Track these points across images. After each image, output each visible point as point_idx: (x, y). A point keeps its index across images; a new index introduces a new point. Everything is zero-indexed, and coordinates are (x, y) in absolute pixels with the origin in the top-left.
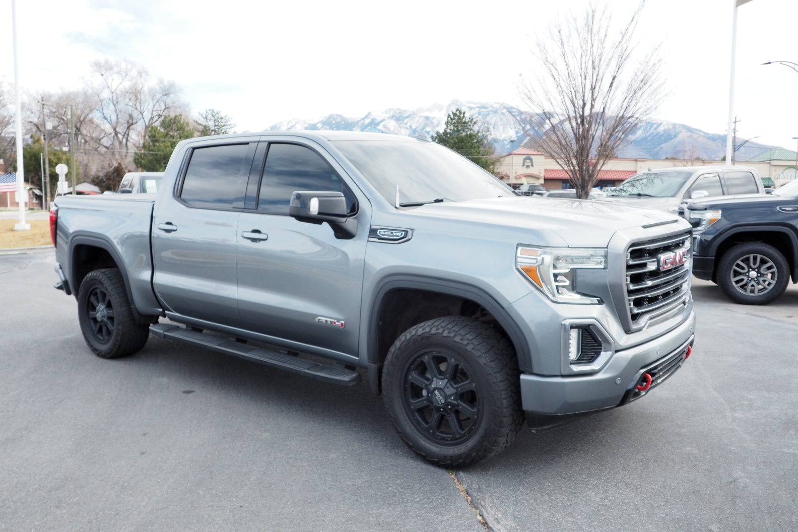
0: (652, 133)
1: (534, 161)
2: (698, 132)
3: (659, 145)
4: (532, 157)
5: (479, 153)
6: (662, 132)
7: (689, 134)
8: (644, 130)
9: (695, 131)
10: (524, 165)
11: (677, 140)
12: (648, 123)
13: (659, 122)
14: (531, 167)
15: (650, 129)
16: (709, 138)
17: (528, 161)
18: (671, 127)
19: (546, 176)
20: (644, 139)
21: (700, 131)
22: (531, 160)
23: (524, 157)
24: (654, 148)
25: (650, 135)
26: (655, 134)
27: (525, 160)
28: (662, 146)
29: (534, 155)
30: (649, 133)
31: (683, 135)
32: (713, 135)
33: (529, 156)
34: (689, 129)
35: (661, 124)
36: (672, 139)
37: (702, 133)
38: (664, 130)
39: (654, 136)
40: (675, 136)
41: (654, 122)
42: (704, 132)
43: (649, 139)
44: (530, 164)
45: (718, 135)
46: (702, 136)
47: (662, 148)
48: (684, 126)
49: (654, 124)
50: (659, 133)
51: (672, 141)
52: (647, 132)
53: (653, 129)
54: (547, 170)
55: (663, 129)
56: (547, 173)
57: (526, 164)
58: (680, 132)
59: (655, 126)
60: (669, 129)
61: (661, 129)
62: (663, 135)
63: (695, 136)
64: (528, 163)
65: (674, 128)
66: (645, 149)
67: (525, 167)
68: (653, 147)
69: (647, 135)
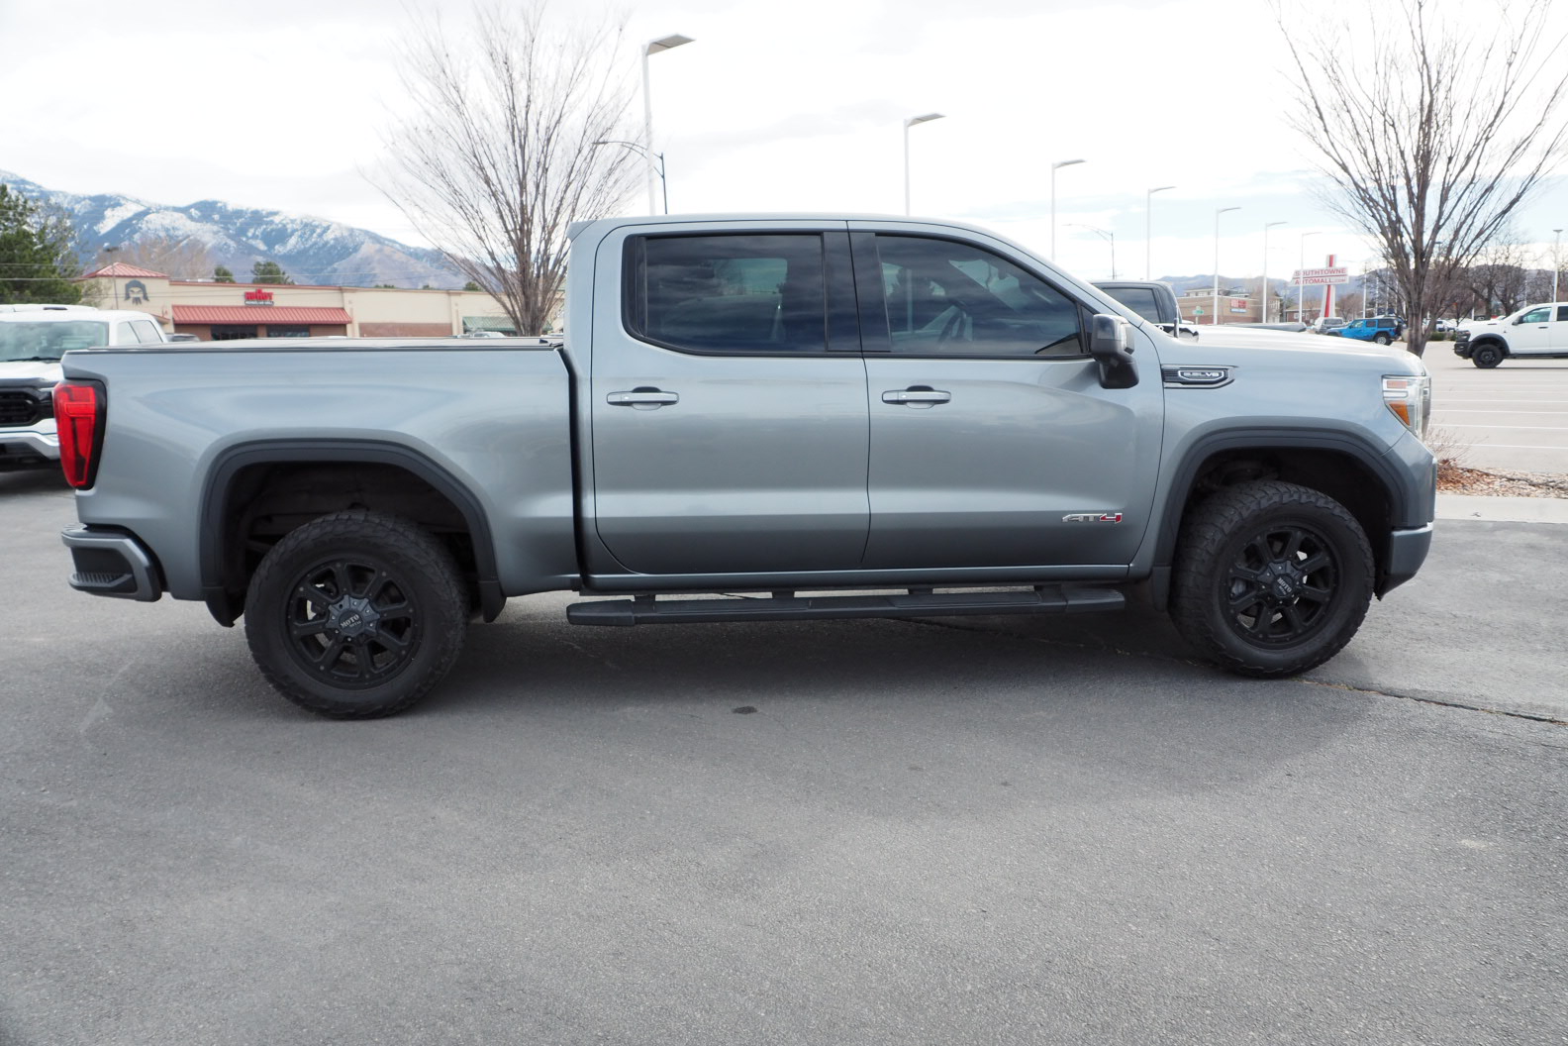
0: (315, 243)
1: (148, 290)
2: (391, 244)
3: (330, 263)
4: (143, 281)
5: (54, 271)
6: (332, 242)
7: (378, 246)
8: (300, 236)
9: (387, 242)
10: (127, 297)
11: (358, 256)
12: (306, 225)
13: (325, 225)
14: (143, 301)
15: (311, 235)
16: (411, 254)
17: (136, 290)
18: (346, 234)
19: (177, 319)
20: (303, 253)
21: (395, 242)
22: (143, 288)
23: (127, 281)
24: (322, 270)
25: (311, 247)
26: (321, 245)
27: (128, 287)
28: (335, 265)
29: (147, 277)
30: (310, 243)
31: (368, 248)
32: (415, 249)
33: (137, 279)
34: (376, 239)
35: (328, 228)
36: (350, 254)
37: (397, 246)
38: (336, 239)
39: (319, 248)
40: (356, 249)
41: (316, 223)
42: (401, 245)
43: (311, 253)
44: (141, 295)
45: (424, 250)
46: (398, 250)
47: (335, 270)
48: (367, 233)
49: (317, 227)
50: (327, 243)
51: (351, 257)
52: (307, 240)
53: (315, 235)
54: (178, 307)
55: (333, 236)
56: (179, 314)
57: (132, 296)
58: (363, 243)
59: (319, 231)
60: (343, 237)
61: (329, 236)
62: (334, 247)
63: (387, 250)
64: (136, 293)
65: (351, 235)
66: (307, 270)
67: (131, 300)
68: (319, 267)
69: (307, 246)
